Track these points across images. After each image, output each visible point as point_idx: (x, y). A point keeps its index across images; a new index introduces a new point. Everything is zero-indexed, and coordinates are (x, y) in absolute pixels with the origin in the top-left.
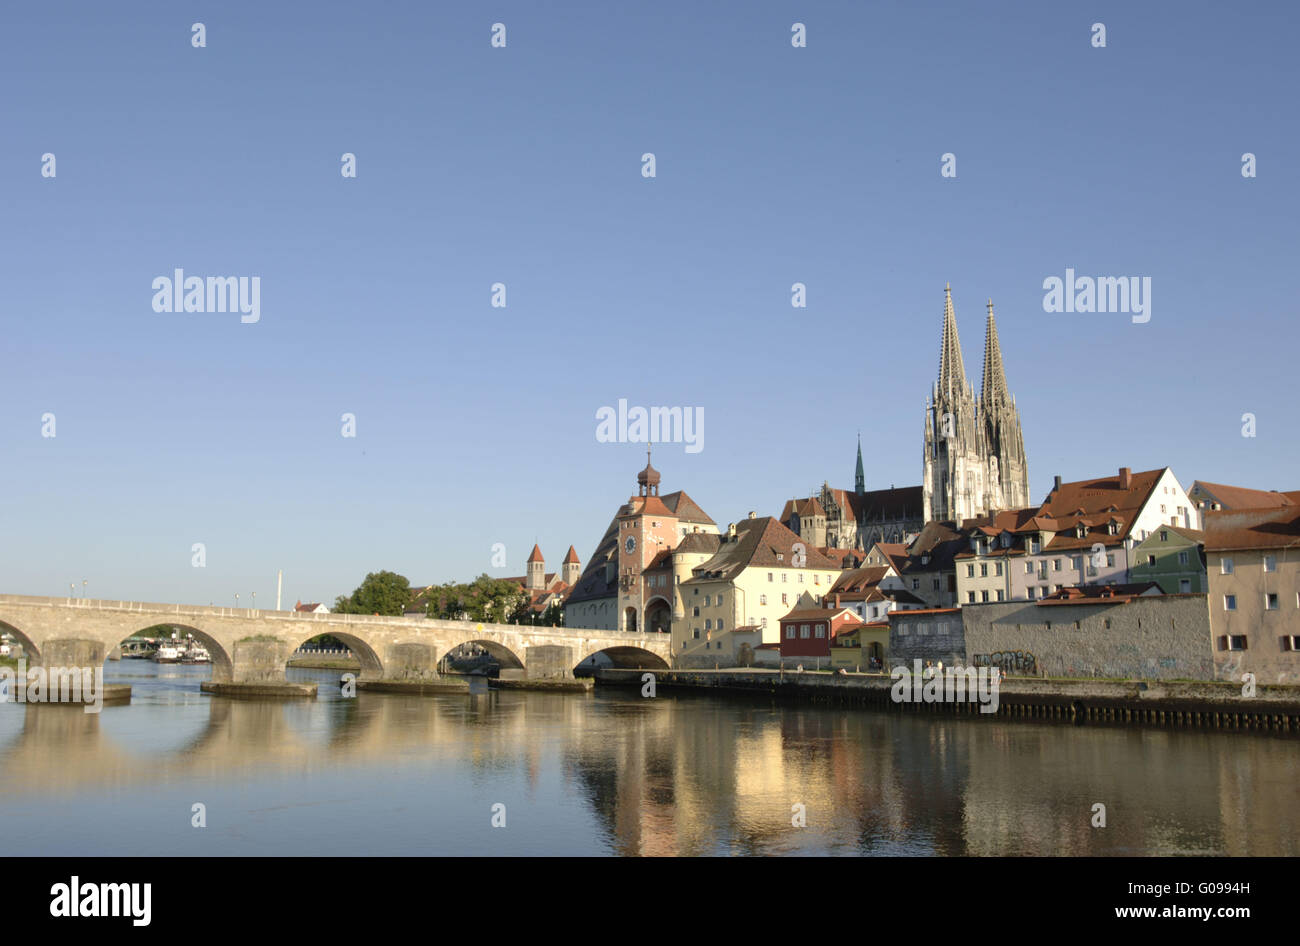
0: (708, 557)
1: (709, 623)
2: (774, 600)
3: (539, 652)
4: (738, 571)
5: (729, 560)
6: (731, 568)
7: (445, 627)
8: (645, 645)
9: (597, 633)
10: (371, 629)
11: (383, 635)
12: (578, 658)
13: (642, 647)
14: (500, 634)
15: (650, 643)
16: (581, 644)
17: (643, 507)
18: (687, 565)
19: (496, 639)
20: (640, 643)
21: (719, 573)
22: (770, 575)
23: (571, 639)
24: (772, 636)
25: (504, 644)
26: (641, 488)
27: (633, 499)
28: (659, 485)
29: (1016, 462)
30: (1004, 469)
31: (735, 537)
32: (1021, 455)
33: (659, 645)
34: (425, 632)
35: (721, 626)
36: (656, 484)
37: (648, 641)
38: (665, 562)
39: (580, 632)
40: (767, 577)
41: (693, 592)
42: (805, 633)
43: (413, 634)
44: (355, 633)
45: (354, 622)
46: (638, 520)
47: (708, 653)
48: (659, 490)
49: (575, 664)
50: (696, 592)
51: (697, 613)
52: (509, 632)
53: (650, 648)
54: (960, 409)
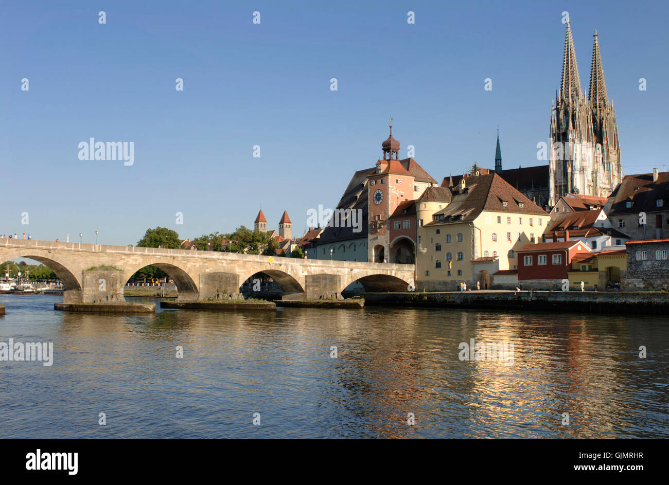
0: (444, 205)
1: (449, 256)
2: (502, 237)
3: (315, 279)
4: (475, 214)
5: (465, 207)
6: (468, 213)
7: (245, 259)
8: (396, 273)
9: (359, 264)
10: (188, 261)
11: (198, 265)
12: (345, 284)
13: (393, 275)
14: (286, 265)
15: (399, 272)
16: (346, 273)
17: (388, 168)
18: (429, 211)
19: (282, 269)
20: (391, 272)
21: (458, 217)
22: (499, 217)
23: (339, 269)
24: (504, 265)
25: (289, 273)
26: (384, 153)
27: (379, 163)
28: (399, 151)
29: (613, 149)
30: (605, 153)
31: (466, 189)
32: (616, 144)
33: (406, 274)
34: (229, 264)
35: (461, 258)
36: (396, 151)
37: (398, 270)
38: (409, 209)
39: (346, 264)
40: (496, 219)
41: (435, 232)
42: (528, 262)
43: (220, 265)
44: (175, 264)
45: (175, 255)
46: (385, 178)
47: (448, 279)
48: (399, 155)
49: (342, 288)
50: (438, 232)
51: (438, 248)
52: (292, 264)
53: (399, 276)
54: (577, 109)
